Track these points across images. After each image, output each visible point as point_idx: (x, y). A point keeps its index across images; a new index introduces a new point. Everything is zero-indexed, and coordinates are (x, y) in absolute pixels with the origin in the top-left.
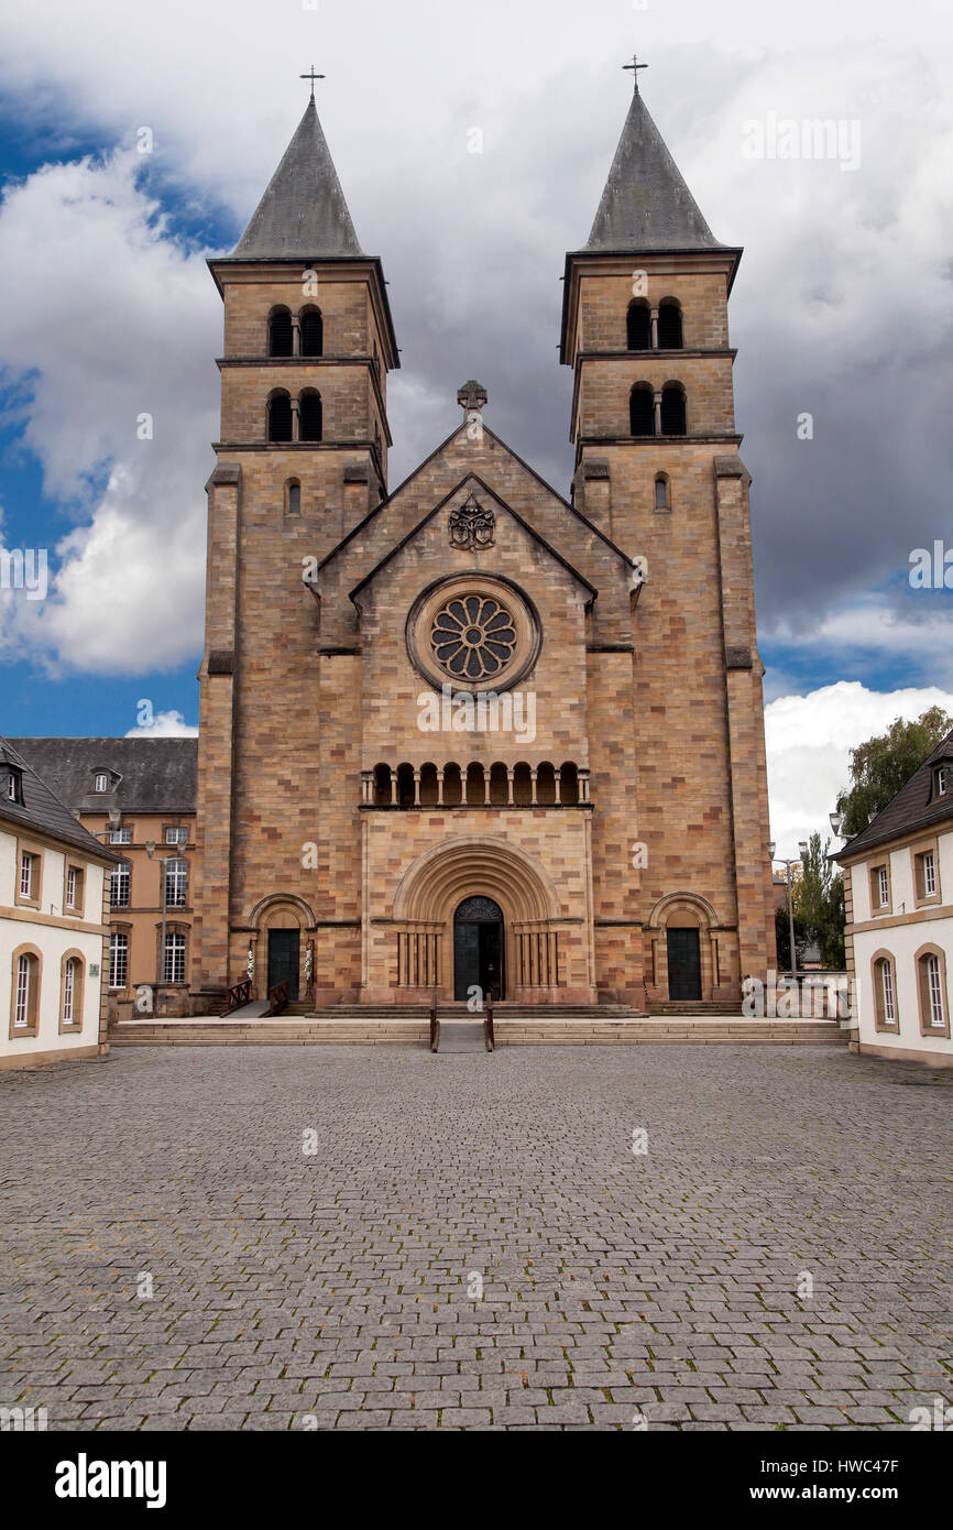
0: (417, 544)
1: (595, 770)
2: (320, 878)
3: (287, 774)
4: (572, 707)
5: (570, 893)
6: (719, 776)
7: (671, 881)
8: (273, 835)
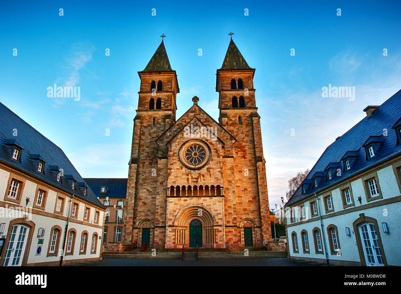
0: (182, 133)
1: (225, 187)
2: (156, 215)
3: (149, 188)
4: (219, 171)
5: (219, 218)
6: (256, 188)
7: (245, 215)
8: (145, 204)
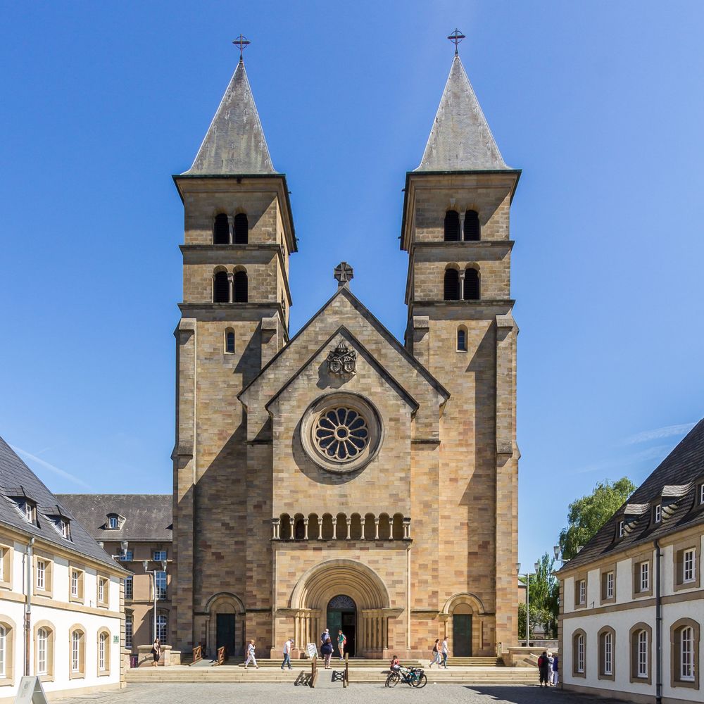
0: (307, 373)
1: (413, 519)
2: (247, 583)
3: (227, 519)
4: (401, 479)
5: (397, 593)
6: (489, 522)
7: (459, 586)
8: (219, 557)
